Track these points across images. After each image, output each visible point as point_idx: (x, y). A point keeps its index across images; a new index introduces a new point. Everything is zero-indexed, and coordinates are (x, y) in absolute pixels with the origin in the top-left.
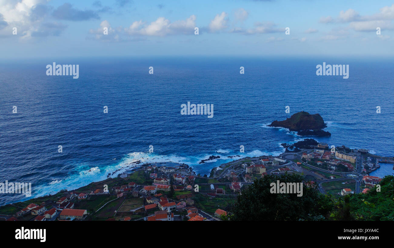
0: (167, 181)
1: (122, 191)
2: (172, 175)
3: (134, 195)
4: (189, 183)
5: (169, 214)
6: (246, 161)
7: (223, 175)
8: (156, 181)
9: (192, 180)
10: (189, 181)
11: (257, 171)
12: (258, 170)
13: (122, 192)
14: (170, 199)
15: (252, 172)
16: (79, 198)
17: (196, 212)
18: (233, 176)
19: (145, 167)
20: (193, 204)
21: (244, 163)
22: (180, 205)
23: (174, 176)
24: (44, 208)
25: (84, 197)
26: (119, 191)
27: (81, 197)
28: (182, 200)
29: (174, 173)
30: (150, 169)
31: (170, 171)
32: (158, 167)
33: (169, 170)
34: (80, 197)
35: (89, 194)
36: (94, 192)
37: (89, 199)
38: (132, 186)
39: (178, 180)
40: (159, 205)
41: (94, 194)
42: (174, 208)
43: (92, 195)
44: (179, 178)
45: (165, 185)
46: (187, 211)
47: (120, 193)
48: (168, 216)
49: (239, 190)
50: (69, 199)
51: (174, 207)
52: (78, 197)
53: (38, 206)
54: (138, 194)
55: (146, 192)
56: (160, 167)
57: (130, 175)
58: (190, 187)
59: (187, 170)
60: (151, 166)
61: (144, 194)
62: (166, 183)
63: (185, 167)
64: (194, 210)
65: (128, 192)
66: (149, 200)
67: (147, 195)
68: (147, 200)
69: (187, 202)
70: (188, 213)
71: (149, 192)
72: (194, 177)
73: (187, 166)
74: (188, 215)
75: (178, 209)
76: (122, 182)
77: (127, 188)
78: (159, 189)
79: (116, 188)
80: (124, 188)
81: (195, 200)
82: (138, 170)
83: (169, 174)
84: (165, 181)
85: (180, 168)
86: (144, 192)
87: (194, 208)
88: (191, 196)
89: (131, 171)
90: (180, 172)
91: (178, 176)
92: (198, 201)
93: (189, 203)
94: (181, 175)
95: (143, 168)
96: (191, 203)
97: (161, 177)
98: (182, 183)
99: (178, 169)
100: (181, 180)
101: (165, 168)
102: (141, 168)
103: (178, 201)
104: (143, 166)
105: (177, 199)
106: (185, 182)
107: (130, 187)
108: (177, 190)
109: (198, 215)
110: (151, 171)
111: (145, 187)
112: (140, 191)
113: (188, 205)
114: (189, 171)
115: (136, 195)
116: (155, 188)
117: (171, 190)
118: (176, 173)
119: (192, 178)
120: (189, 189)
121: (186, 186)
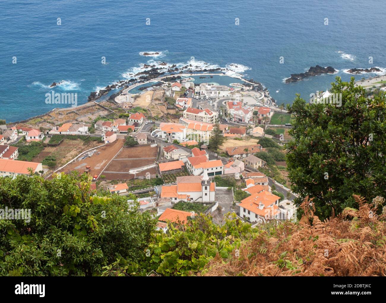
0: (212, 116)
1: (114, 130)
2: (223, 103)
3: (139, 140)
4: (259, 123)
5: (206, 183)
8: (187, 115)
9: (265, 116)
10: (258, 117)
13: (116, 132)
14: (212, 153)
16: (28, 139)
17: (263, 184)
19: (167, 83)
20: (261, 166)
22: (231, 167)
23: (227, 106)
25: (37, 138)
26: (109, 129)
27: (33, 138)
28: (237, 156)
29: (229, 99)
30: (178, 89)
31: (221, 95)
32: (196, 85)
33: (217, 92)
34: (31, 138)
35: (48, 133)
36: (57, 129)
37: (47, 141)
38: (136, 121)
39: (235, 115)
40: (187, 164)
41: (58, 133)
42: (220, 173)
43: (55, 136)
44: (237, 110)
45: (206, 124)
46: (246, 180)
47: (109, 134)
48: (204, 187)
50: (9, 139)
51: (219, 170)
52: (26, 136)
54: (148, 138)
55: (164, 136)
56: (199, 85)
57: (136, 98)
58: (259, 131)
59: (258, 94)
60: (181, 81)
61: (160, 138)
62: (209, 120)
63: (253, 87)
64: (260, 178)
65: (126, 133)
66: (169, 152)
67: (166, 142)
68: (165, 153)
69: (248, 161)
70: (248, 185)
71: (169, 137)
72: (272, 111)
73: (258, 85)
74: (246, 189)
75: (226, 174)
76: (116, 112)
77: (125, 124)
78: (190, 132)
79: (104, 124)
80: (119, 124)
81: (265, 158)
82: (151, 88)
83: (217, 101)
84: (206, 116)
85: (242, 90)
86: (161, 136)
87: (261, 175)
88: (257, 150)
89: (138, 90)
90: (242, 98)
91: (236, 105)
92: (270, 162)
93: (250, 164)
94: (243, 105)
95: (164, 85)
96: (256, 164)
97: (200, 107)
98: (243, 121)
99: (238, 92)
100: (241, 116)
101: (209, 87)
102: (159, 84)
103: (229, 158)
104: (162, 81)
105: (226, 155)
106: (250, 120)
107: (131, 123)
108: (230, 135)
109: (268, 191)
110: (180, 91)
111: (163, 124)
112: (153, 132)
113: (248, 169)
114: (260, 97)
115: (144, 140)
116: (184, 128)
117: (216, 136)
118: (232, 99)
119: (266, 112)
120: (257, 136)
121: (250, 128)
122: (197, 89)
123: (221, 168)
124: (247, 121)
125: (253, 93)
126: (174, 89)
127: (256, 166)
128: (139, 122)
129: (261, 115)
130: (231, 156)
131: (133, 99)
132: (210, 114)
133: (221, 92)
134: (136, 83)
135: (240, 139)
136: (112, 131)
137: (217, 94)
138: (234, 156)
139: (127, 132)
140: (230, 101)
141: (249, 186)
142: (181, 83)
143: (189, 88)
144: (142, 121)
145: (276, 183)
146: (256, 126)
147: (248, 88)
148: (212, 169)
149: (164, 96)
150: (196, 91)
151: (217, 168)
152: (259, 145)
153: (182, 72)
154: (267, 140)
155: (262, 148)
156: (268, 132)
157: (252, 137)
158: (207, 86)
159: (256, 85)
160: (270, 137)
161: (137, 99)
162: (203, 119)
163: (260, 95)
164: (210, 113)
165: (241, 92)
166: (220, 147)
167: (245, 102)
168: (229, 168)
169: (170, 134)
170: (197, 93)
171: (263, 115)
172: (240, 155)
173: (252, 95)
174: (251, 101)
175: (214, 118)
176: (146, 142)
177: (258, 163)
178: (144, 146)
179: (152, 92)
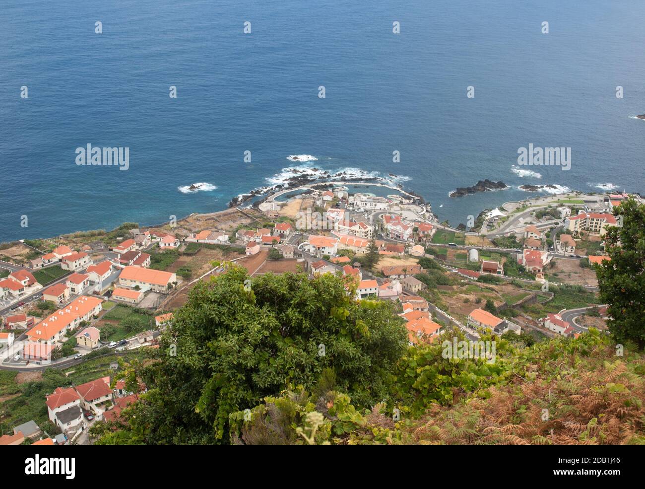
0: (366, 230)
1: (258, 241)
2: (380, 216)
3: (284, 254)
4: (420, 240)
6: (570, 202)
7: (505, 229)
8: (339, 228)
9: (426, 233)
10: (418, 234)
11: (593, 228)
12: (596, 227)
13: (259, 243)
14: (366, 272)
15: (579, 231)
16: (162, 245)
17: (422, 310)
18: (530, 235)
19: (317, 192)
20: (420, 289)
21: (562, 205)
22: (387, 289)
23: (384, 221)
24: (87, 259)
25: (172, 245)
26: (252, 239)
27: (167, 245)
28: (394, 277)
29: (386, 213)
30: (329, 198)
31: (377, 208)
32: (350, 195)
33: (374, 204)
34: (165, 244)
35: (184, 240)
36: (195, 236)
37: (183, 249)
38: (282, 232)
39: (392, 230)
41: (196, 241)
42: (374, 294)
43: (191, 244)
44: (395, 225)
45: (359, 239)
46: (403, 304)
47: (252, 244)
49: (539, 271)
50: (141, 245)
51: (373, 291)
52: (160, 243)
53: (76, 252)
54: (294, 252)
55: (312, 250)
56: (353, 195)
57: (282, 206)
58: (418, 250)
59: (418, 209)
60: (333, 190)
61: (308, 253)
62: (364, 234)
63: (414, 200)
64: (419, 303)
65: (271, 245)
66: (318, 268)
67: (315, 257)
68: (313, 270)
69: (406, 283)
70: (405, 309)
71: (319, 251)
72: (433, 228)
73: (419, 198)
74: (403, 314)
75: (381, 297)
76: (260, 221)
77: (269, 235)
78: (343, 247)
79: (246, 234)
80: (263, 234)
81: (426, 280)
82: (300, 196)
83: (372, 214)
84: (360, 230)
85: (401, 202)
86: (309, 250)
87: (421, 300)
88: (417, 271)
89: (285, 197)
90: (400, 212)
91: (394, 220)
92: (431, 285)
93: (409, 286)
94: (402, 220)
95: (314, 193)
96: (415, 287)
97: (354, 219)
98: (401, 237)
99: (396, 204)
100: (400, 232)
101: (365, 198)
102: (309, 192)
103: (385, 279)
104: (312, 189)
105: (382, 274)
106: (410, 237)
107: (277, 233)
108: (386, 253)
109: (427, 317)
110: (332, 201)
111: (311, 237)
112: (300, 245)
113: (406, 291)
114: (422, 211)
115: (290, 253)
116: (335, 242)
117: (372, 252)
118: (390, 213)
119: (428, 229)
120: (417, 255)
121: (409, 246)
122: (351, 199)
123: (376, 289)
124: (405, 238)
125: (413, 207)
126: (325, 198)
127: (415, 289)
128: (285, 233)
129: (422, 232)
130: (387, 277)
131: (279, 208)
132: (365, 229)
133: (377, 203)
134: (283, 189)
135: (399, 258)
136: (255, 241)
137: (374, 206)
138: (391, 277)
139: (271, 243)
140: (388, 215)
141: (406, 311)
142: (333, 191)
143: (342, 198)
144: (288, 232)
145: (438, 309)
146: (416, 244)
147: (408, 201)
148: (366, 290)
149: (313, 205)
150: (350, 202)
151: (371, 289)
152: (419, 265)
153: (334, 180)
154: (428, 260)
155: (422, 269)
156: (428, 251)
157: (411, 256)
158: (362, 196)
159: (417, 198)
160: (432, 257)
161: (284, 207)
162: (357, 234)
163: (421, 210)
164: (365, 227)
165: (400, 205)
166: (376, 266)
167: (404, 216)
168: (384, 289)
169: (319, 248)
170: (350, 204)
171: (423, 233)
172: (397, 276)
173: (412, 209)
174: (411, 216)
175: (369, 233)
176: (292, 256)
177: (417, 286)
178: (289, 260)
179: (301, 201)
